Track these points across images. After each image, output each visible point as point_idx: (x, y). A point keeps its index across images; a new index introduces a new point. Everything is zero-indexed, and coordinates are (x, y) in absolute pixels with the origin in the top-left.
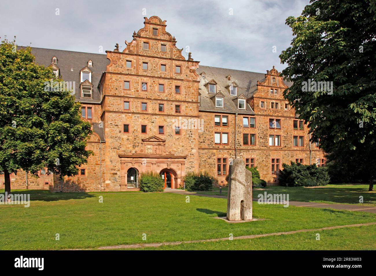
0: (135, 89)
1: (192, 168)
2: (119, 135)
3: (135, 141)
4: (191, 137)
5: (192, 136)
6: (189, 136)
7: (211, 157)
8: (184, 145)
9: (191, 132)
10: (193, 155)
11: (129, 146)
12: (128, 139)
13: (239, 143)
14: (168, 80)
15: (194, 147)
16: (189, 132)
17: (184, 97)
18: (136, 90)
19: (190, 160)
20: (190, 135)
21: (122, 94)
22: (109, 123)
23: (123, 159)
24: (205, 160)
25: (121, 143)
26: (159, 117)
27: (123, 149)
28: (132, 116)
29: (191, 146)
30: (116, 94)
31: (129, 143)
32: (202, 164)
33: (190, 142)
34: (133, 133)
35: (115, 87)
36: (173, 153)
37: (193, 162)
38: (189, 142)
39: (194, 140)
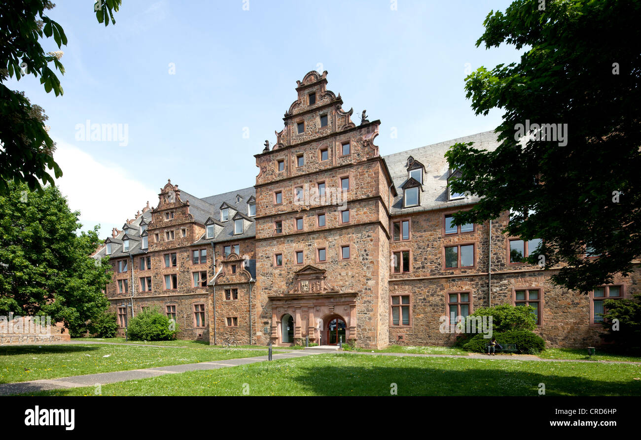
0: (287, 200)
1: (368, 313)
2: (271, 270)
3: (288, 276)
4: (367, 259)
5: (367, 257)
6: (363, 259)
7: (435, 292)
8: (354, 274)
9: (365, 251)
10: (370, 289)
11: (283, 283)
12: (280, 275)
13: (498, 262)
14: (330, 173)
15: (372, 277)
16: (363, 252)
17: (355, 193)
18: (288, 202)
19: (364, 299)
20: (365, 257)
21: (274, 213)
22: (260, 255)
23: (274, 302)
24: (424, 299)
25: (272, 281)
26: (318, 235)
27: (275, 289)
28: (284, 241)
29: (367, 275)
30: (266, 214)
31: (282, 279)
32: (418, 305)
33: (365, 268)
34: (286, 265)
35: (265, 204)
36: (337, 288)
37: (370, 302)
38: (363, 269)
39: (371, 265)
